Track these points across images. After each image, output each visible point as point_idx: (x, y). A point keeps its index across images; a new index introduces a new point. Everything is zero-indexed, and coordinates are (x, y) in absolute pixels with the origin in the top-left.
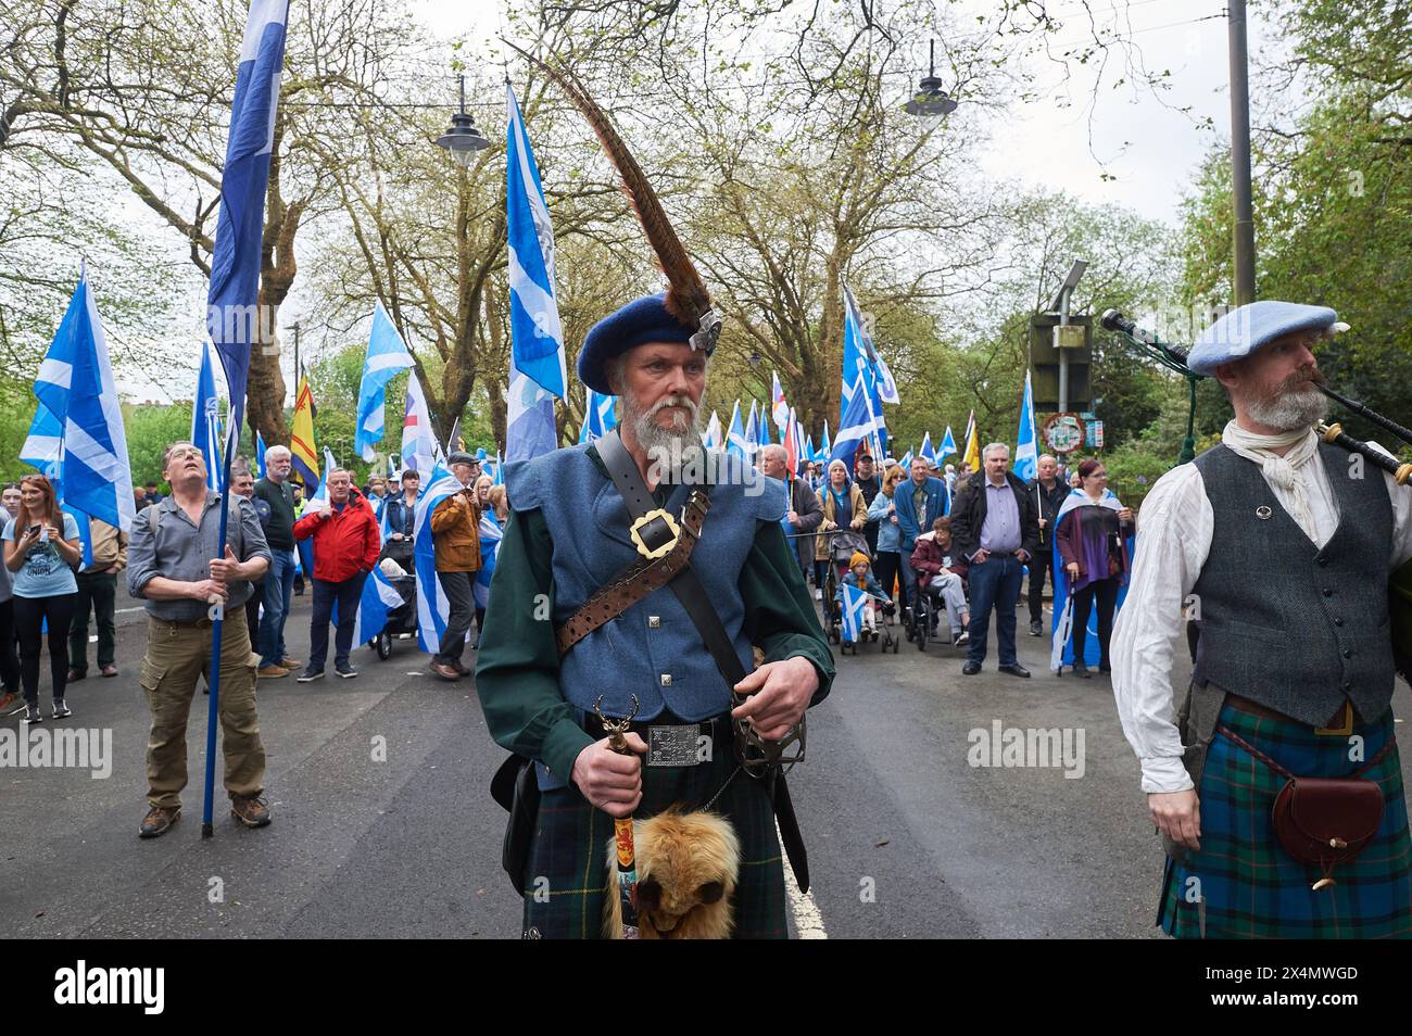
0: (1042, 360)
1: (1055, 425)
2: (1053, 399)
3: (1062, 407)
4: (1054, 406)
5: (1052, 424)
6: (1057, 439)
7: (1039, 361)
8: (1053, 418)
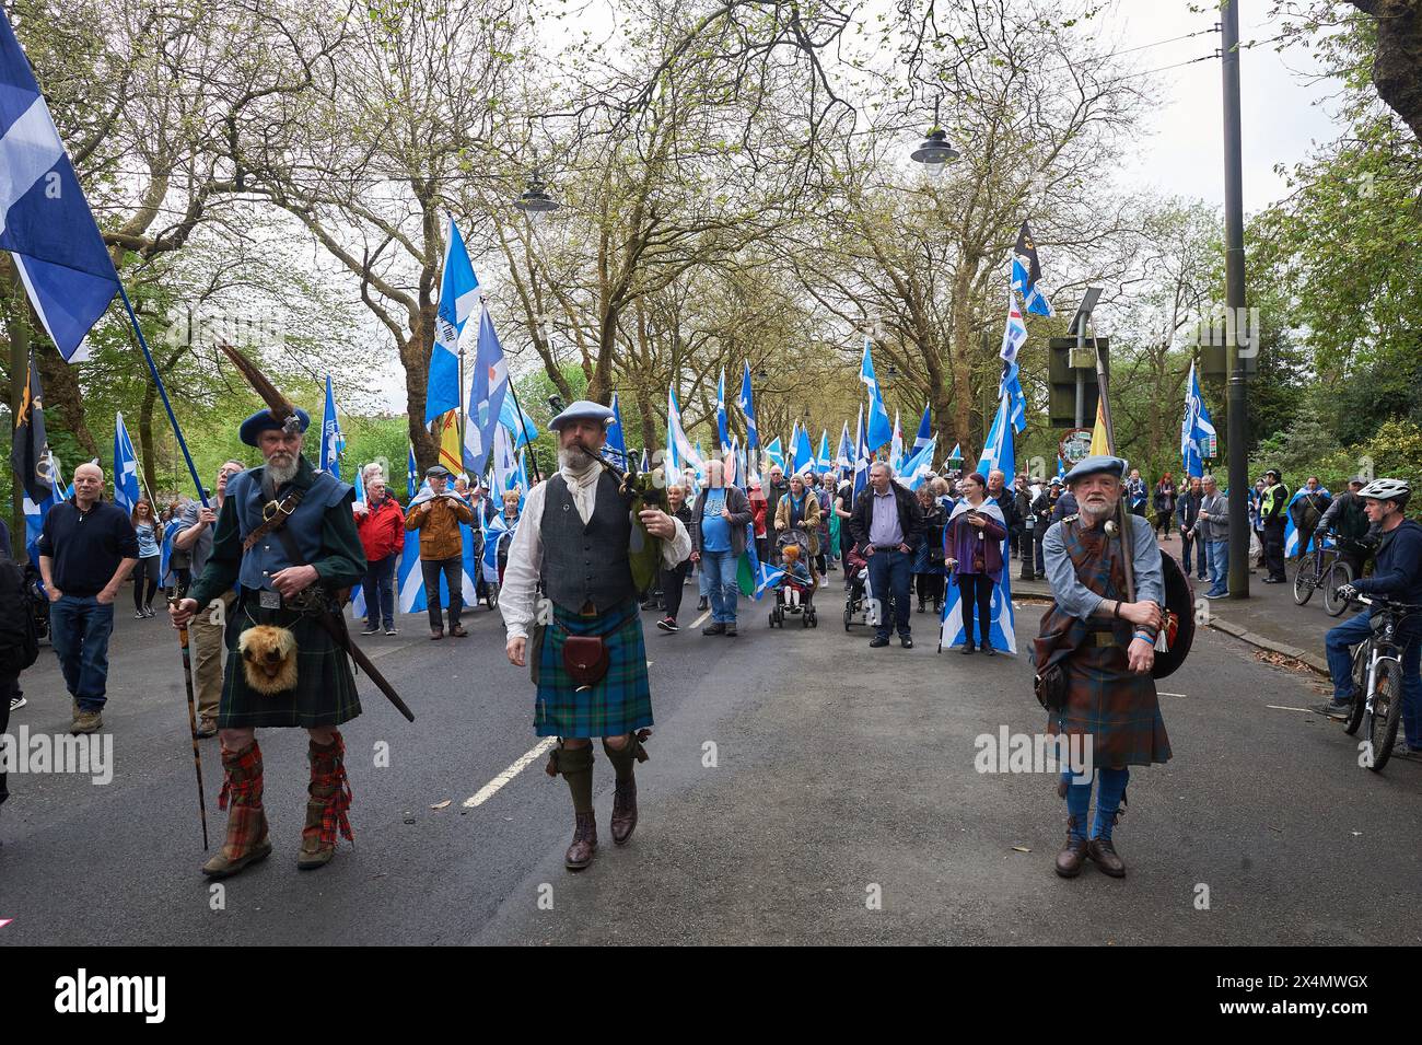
0: (1060, 379)
1: (1070, 440)
2: (1071, 416)
3: (1078, 423)
4: (1070, 422)
5: (1068, 438)
6: (1072, 452)
7: (1056, 381)
8: (1069, 433)
